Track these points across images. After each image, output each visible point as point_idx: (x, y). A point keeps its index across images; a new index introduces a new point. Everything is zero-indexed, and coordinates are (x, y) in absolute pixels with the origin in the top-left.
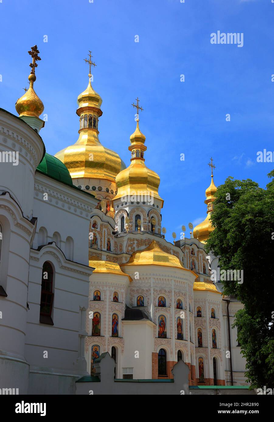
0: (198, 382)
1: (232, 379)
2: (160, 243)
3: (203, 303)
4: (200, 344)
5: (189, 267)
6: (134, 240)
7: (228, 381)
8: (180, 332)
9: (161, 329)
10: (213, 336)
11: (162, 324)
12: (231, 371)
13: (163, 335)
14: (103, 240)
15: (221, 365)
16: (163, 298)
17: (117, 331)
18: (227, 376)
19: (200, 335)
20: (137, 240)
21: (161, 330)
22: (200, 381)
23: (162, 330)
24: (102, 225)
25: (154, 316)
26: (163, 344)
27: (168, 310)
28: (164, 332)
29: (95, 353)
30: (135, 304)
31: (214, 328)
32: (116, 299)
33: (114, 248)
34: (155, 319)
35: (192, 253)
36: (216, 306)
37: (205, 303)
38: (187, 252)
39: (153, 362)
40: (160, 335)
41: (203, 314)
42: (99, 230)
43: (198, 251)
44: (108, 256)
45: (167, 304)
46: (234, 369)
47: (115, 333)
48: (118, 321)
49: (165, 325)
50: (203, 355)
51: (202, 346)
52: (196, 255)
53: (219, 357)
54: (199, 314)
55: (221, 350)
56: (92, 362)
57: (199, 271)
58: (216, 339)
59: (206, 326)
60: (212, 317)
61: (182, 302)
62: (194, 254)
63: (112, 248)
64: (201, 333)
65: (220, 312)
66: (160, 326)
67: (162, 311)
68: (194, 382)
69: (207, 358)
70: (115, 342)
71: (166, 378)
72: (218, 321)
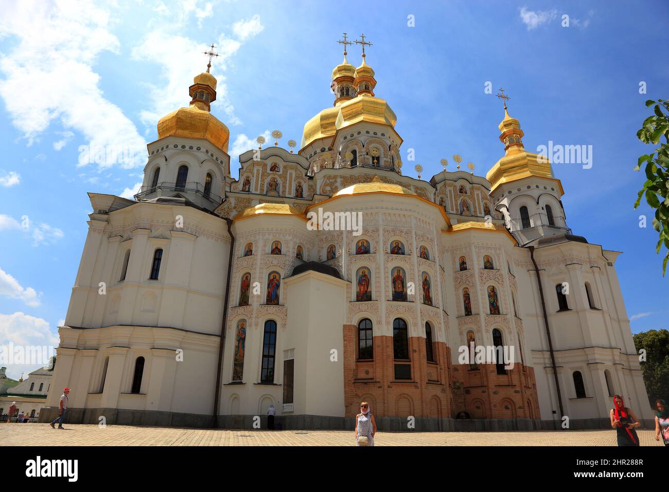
0: (469, 371)
1: (553, 362)
2: (388, 178)
3: (468, 249)
4: (468, 312)
5: (457, 210)
6: (335, 177)
7: (547, 366)
8: (401, 290)
9: (362, 288)
10: (490, 296)
11: (364, 280)
12: (551, 351)
13: (364, 296)
14: (288, 185)
15: (511, 340)
16: (365, 242)
17: (277, 297)
18: (544, 358)
19: (467, 298)
20: (341, 177)
21: (362, 290)
22: (471, 368)
23: (364, 288)
24: (285, 167)
25: (349, 269)
26: (364, 310)
27: (371, 258)
28: (366, 291)
29: (241, 332)
30: (324, 258)
31: (492, 285)
32: (276, 251)
33: (307, 194)
34: (349, 274)
35: (462, 190)
36: (493, 251)
37: (470, 249)
38: (449, 190)
39: (344, 340)
40: (360, 298)
41: (468, 265)
42: (281, 173)
43: (472, 189)
44: (297, 203)
45: (372, 250)
46: (557, 345)
47: (272, 298)
48: (279, 283)
49: (369, 280)
50: (473, 327)
51: (471, 313)
52: (469, 194)
53: (505, 328)
54: (463, 267)
55: (508, 316)
56: (237, 344)
57: (477, 214)
58: (497, 301)
59: (474, 282)
60: (486, 268)
61: (403, 245)
62: (466, 193)
63: (305, 194)
64: (469, 294)
65: (501, 260)
66: (360, 284)
67: (363, 261)
68: (441, 369)
69: (479, 331)
70: (272, 312)
71: (370, 363)
72: (498, 273)
